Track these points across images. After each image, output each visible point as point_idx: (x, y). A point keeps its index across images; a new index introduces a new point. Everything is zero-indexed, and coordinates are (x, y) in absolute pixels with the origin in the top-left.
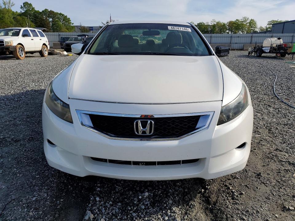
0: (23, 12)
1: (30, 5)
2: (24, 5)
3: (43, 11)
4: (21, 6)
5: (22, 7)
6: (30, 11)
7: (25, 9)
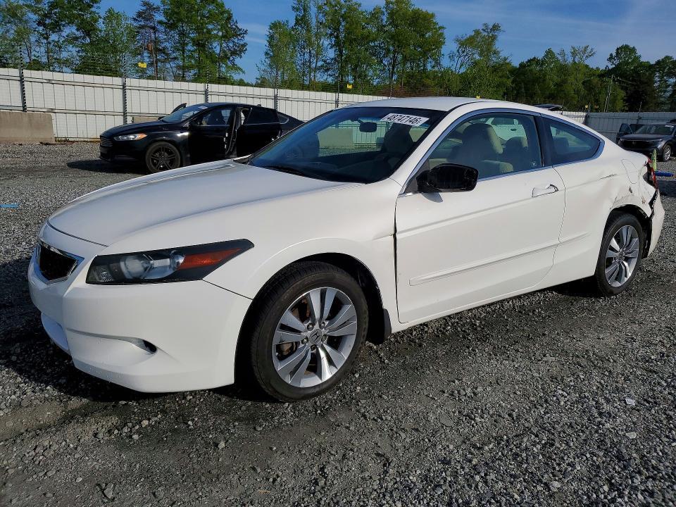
0: (611, 67)
1: (633, 50)
2: (617, 53)
3: (658, 62)
4: (611, 55)
5: (611, 58)
6: (627, 64)
7: (617, 62)
